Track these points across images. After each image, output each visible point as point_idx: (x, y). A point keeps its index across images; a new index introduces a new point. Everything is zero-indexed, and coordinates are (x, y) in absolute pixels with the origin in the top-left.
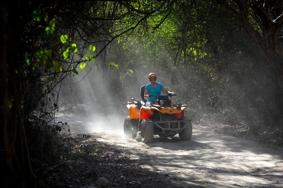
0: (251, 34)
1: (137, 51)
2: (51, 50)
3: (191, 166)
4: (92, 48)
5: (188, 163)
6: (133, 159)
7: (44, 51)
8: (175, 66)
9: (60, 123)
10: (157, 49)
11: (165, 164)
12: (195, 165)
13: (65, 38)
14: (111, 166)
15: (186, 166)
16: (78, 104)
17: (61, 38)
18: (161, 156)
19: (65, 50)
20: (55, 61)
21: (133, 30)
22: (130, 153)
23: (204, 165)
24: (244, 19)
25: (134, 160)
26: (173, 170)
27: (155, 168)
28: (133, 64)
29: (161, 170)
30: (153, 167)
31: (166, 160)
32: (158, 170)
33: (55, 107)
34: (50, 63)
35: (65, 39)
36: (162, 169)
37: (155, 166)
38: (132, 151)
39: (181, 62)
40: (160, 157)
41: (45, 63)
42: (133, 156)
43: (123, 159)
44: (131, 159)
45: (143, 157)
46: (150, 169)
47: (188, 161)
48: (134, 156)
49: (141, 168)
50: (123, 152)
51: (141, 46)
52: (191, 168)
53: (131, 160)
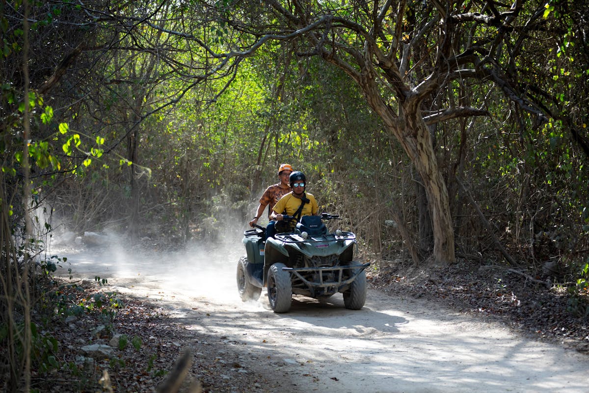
0: (379, 111)
1: (194, 137)
2: (47, 143)
3: (267, 327)
4: (100, 140)
5: (264, 323)
6: (174, 316)
7: (39, 144)
8: (258, 164)
9: (54, 259)
10: (230, 133)
11: (225, 323)
12: (273, 325)
13: (64, 127)
14: (136, 326)
15: (258, 327)
16: (85, 233)
17: (60, 127)
18: (220, 313)
19: (66, 143)
20: (52, 156)
21: (174, 105)
22: (172, 309)
23: (289, 325)
24: (367, 85)
25: (176, 319)
26: (235, 331)
27: (208, 329)
28: (186, 159)
29: (216, 332)
30: (204, 327)
31: (228, 318)
32: (212, 331)
33: (47, 228)
34: (45, 159)
35: (65, 129)
36: (219, 331)
37: (209, 327)
38: (175, 306)
39: (269, 156)
40: (220, 315)
41: (39, 159)
42: (174, 312)
43: (157, 317)
44: (170, 317)
45: (192, 314)
46: (200, 330)
47: (265, 320)
48: (176, 312)
49: (185, 329)
50: (158, 308)
51: (201, 127)
52: (266, 329)
53: (171, 319)
